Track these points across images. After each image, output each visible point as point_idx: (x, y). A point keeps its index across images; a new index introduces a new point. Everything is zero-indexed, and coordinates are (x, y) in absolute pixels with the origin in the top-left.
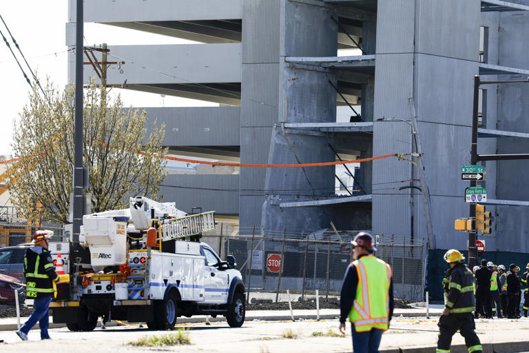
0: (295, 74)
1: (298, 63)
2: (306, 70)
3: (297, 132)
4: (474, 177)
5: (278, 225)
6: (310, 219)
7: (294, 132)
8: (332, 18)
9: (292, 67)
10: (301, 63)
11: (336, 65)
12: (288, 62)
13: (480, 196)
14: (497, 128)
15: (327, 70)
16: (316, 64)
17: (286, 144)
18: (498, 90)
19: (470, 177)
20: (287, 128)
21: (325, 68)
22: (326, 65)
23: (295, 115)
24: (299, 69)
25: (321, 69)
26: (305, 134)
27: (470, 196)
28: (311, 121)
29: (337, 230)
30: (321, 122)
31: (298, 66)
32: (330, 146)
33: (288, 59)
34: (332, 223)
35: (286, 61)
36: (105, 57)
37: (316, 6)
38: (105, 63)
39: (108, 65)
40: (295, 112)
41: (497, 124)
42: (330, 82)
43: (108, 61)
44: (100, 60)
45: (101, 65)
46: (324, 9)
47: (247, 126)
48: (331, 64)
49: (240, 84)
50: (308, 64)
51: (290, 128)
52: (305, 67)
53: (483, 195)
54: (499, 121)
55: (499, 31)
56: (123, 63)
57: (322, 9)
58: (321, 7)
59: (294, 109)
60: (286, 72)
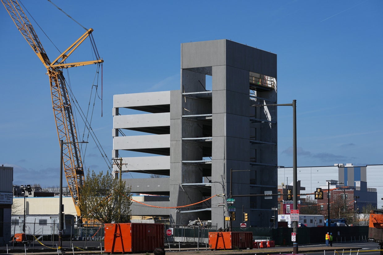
0: (186, 166)
1: (187, 163)
2: (190, 165)
3: (187, 186)
4: (231, 202)
5: (181, 219)
6: (193, 217)
8: (200, 147)
9: (184, 164)
11: (202, 163)
13: (233, 209)
15: (198, 165)
18: (261, 171)
19: (230, 202)
20: (183, 185)
23: (186, 181)
24: (188, 165)
25: (196, 165)
26: (190, 187)
27: (230, 209)
29: (200, 220)
30: (197, 183)
32: (200, 191)
33: (183, 161)
34: (198, 218)
37: (194, 143)
39: (122, 165)
40: (186, 180)
41: (261, 183)
42: (200, 169)
43: (122, 163)
44: (119, 163)
45: (120, 165)
47: (172, 184)
49: (170, 170)
50: (191, 163)
51: (185, 185)
53: (234, 209)
54: (261, 181)
55: (260, 150)
56: (127, 164)
58: (196, 143)
59: (186, 178)
60: (183, 166)
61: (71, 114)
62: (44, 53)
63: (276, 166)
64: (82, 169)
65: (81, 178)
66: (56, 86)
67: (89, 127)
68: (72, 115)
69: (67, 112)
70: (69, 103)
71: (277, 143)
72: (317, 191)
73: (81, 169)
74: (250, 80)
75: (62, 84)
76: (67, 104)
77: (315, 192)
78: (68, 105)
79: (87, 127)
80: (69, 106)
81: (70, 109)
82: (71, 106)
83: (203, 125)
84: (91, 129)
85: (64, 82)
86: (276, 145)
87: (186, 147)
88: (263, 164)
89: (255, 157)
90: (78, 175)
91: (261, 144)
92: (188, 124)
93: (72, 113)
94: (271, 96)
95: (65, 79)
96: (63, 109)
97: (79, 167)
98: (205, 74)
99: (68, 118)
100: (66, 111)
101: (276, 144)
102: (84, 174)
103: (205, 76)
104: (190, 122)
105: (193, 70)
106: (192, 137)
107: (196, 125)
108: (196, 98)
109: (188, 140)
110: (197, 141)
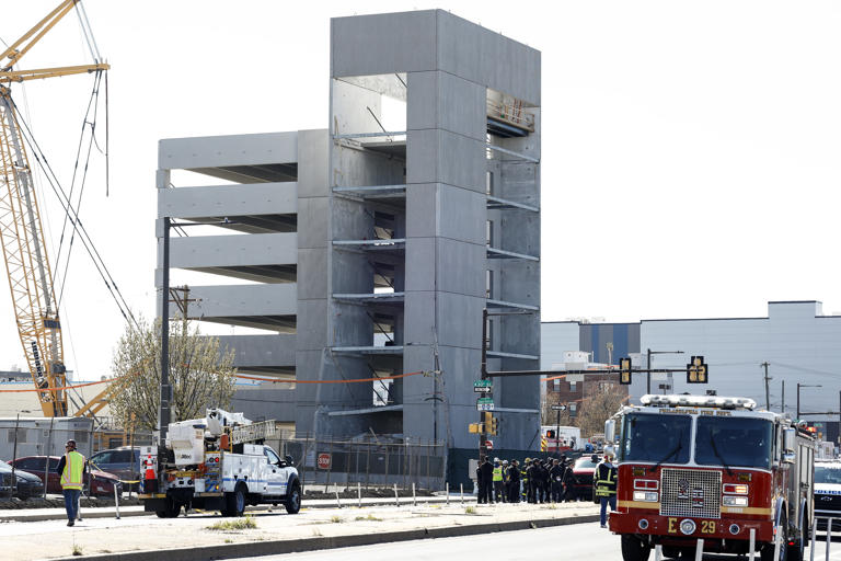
0: (340, 308)
1: (342, 299)
2: (349, 304)
3: (342, 354)
4: (484, 390)
5: (327, 431)
6: (353, 425)
7: (340, 354)
8: (369, 263)
9: (338, 302)
10: (346, 299)
12: (335, 298)
13: (488, 405)
14: (502, 350)
16: (357, 300)
17: (333, 364)
18: (501, 321)
19: (481, 390)
20: (334, 351)
21: (364, 303)
22: (365, 301)
23: (341, 341)
24: (343, 304)
25: (361, 304)
26: (349, 356)
27: (481, 405)
28: (354, 345)
29: (375, 434)
30: (362, 346)
31: (342, 301)
32: (369, 365)
33: (334, 295)
34: (371, 429)
35: (332, 298)
36: (186, 296)
37: (357, 253)
38: (186, 300)
39: (189, 302)
40: (341, 338)
41: (501, 348)
42: (368, 314)
43: (189, 299)
44: (182, 298)
45: (183, 303)
46: (363, 256)
47: (301, 350)
48: (369, 300)
49: (296, 316)
50: (351, 299)
51: (336, 351)
52: (348, 302)
53: (491, 405)
54: (503, 345)
55: (501, 273)
56: (201, 300)
57: (361, 256)
58: (361, 254)
59: (340, 335)
60: (333, 307)
61: (30, 189)
63: (536, 311)
64: (57, 317)
65: (54, 335)
67: (74, 219)
68: (34, 191)
70: (25, 163)
71: (539, 257)
72: (692, 364)
73: (54, 317)
74: (487, 109)
76: (21, 165)
77: (688, 366)
78: (23, 167)
79: (70, 219)
80: (25, 171)
81: (28, 178)
82: (30, 171)
84: (80, 224)
86: (539, 262)
87: (341, 262)
89: (489, 289)
90: (48, 331)
92: (345, 210)
94: (527, 147)
96: (11, 177)
97: (48, 311)
98: (381, 94)
99: (24, 197)
100: (20, 181)
101: (536, 259)
102: (60, 328)
103: (380, 99)
104: (349, 204)
105: (355, 82)
106: (354, 239)
107: (360, 210)
108: (361, 148)
109: (344, 245)
110: (364, 248)
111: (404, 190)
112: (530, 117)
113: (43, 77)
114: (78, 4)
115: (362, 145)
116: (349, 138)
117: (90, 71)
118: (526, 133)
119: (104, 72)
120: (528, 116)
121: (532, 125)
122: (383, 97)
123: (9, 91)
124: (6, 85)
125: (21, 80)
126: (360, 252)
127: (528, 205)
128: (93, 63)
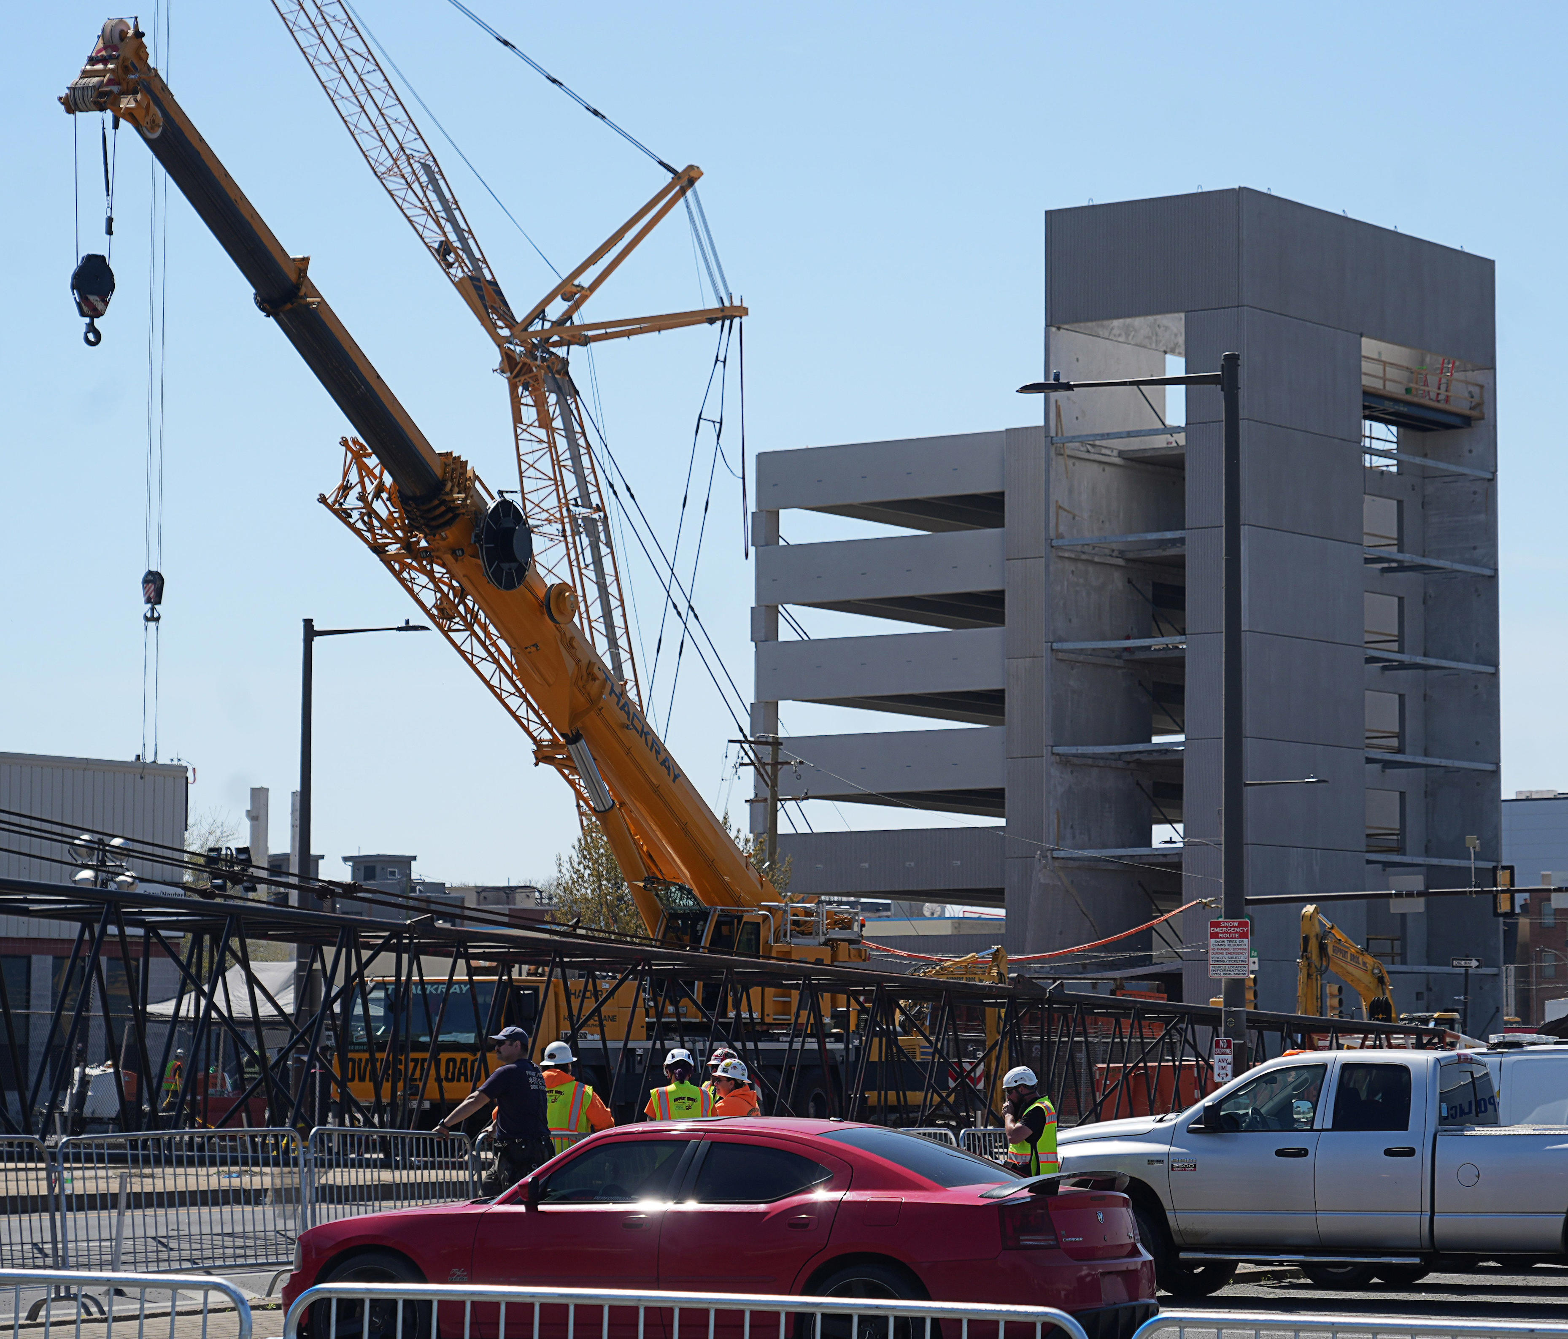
0: (1072, 772)
1: (1075, 756)
2: (1092, 766)
3: (1077, 864)
7: (1072, 864)
8: (1140, 684)
9: (1065, 761)
10: (1084, 756)
11: (1144, 758)
12: (1058, 754)
14: (1427, 852)
15: (1132, 766)
16: (1113, 757)
17: (1059, 883)
18: (1426, 792)
20: (1057, 858)
21: (1129, 762)
22: (1128, 758)
23: (1074, 837)
24: (1080, 765)
25: (1120, 764)
26: (1092, 866)
28: (1104, 846)
30: (1123, 847)
31: (1075, 761)
32: (1140, 884)
33: (1056, 750)
35: (1053, 754)
36: (775, 754)
37: (1110, 666)
38: (775, 764)
39: (779, 767)
40: (1073, 833)
41: (1426, 846)
42: (1138, 784)
43: (780, 760)
44: (767, 759)
45: (768, 768)
46: (1125, 670)
47: (1015, 856)
48: (1137, 756)
49: (1003, 789)
50: (1095, 757)
51: (1063, 858)
52: (1090, 761)
53: (1252, 960)
54: (1429, 841)
55: (1425, 700)
56: (801, 763)
57: (1120, 671)
58: (1119, 668)
59: (1072, 827)
60: (1055, 772)
61: (604, 550)
62: (489, 277)
63: (1492, 772)
66: (540, 426)
67: (683, 607)
68: (612, 553)
69: (586, 541)
70: (595, 500)
71: (1496, 665)
74: (1363, 377)
75: (567, 414)
76: (587, 504)
78: (591, 507)
79: (675, 607)
80: (596, 516)
81: (601, 528)
82: (606, 516)
83: (1155, 585)
84: (696, 616)
85: (577, 408)
86: (1496, 675)
87: (1072, 683)
88: (1436, 761)
89: (1397, 730)
91: (1429, 672)
92: (1081, 581)
93: (609, 544)
94: (1470, 451)
95: (577, 392)
98: (1165, 352)
99: (591, 567)
100: (583, 536)
101: (1491, 670)
103: (1164, 361)
104: (1091, 569)
105: (1105, 333)
106: (1104, 639)
107: (1118, 581)
108: (1117, 460)
109: (1082, 651)
110: (1126, 656)
111: (1182, 541)
112: (1476, 390)
113: (628, 334)
114: (689, 193)
115: (1121, 454)
116: (1090, 441)
117: (711, 321)
118: (1467, 421)
119: (736, 321)
120: (1471, 388)
121: (1479, 405)
122: (1168, 357)
123: (565, 363)
124: (561, 352)
125: (585, 342)
126: (1118, 663)
127: (1475, 563)
128: (716, 305)
